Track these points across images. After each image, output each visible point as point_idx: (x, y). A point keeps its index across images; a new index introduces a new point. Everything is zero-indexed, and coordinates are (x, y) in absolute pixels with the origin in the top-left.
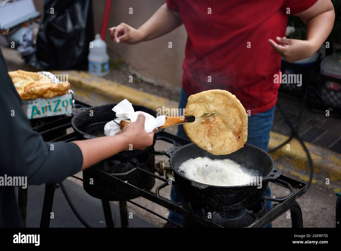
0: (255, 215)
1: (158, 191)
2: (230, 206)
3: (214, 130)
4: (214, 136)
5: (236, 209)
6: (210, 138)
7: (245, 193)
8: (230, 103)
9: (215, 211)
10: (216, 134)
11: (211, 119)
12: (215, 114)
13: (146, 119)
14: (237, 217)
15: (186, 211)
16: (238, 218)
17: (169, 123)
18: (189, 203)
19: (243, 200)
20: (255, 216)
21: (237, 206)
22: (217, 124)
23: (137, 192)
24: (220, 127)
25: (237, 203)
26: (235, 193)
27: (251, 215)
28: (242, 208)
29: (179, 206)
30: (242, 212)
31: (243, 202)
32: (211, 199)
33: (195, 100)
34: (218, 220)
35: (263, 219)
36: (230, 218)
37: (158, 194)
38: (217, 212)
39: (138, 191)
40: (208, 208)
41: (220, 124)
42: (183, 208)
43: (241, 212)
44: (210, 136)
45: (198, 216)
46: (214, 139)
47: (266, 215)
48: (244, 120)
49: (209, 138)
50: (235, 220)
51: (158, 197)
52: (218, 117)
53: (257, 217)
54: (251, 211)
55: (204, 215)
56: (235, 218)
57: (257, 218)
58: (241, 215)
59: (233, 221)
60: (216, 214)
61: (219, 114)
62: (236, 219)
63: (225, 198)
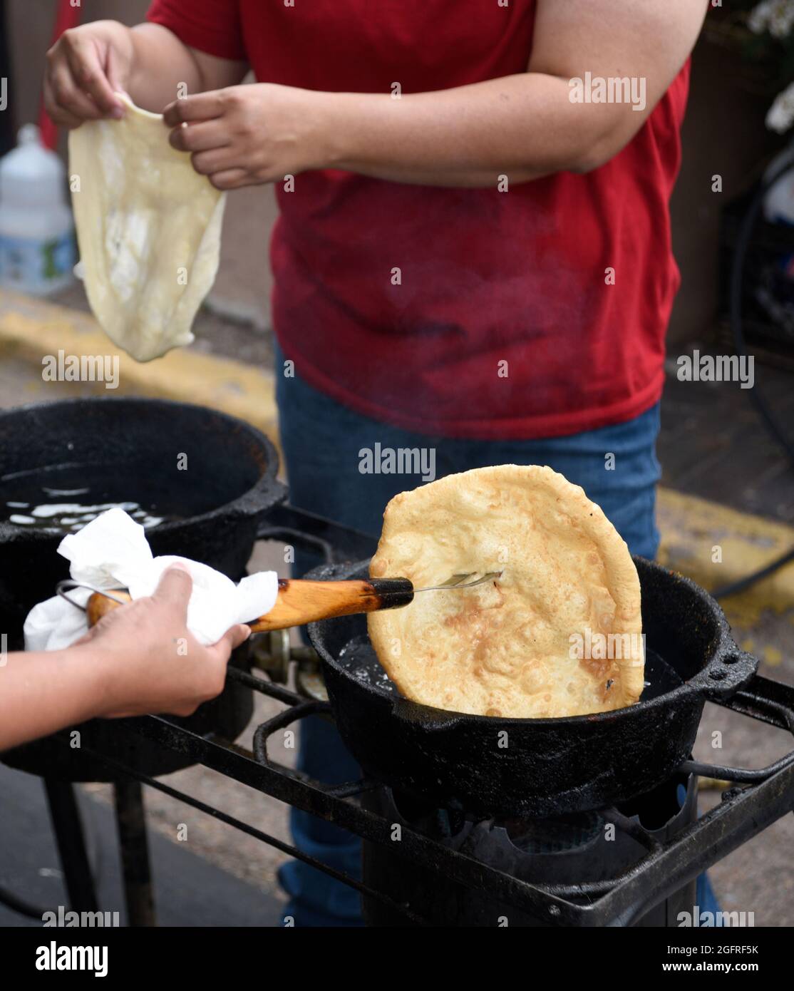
0: (649, 833)
1: (264, 741)
2: (545, 796)
3: (502, 649)
4: (503, 674)
5: (574, 809)
6: (484, 684)
7: (608, 744)
8: (559, 518)
9: (488, 818)
10: (511, 664)
11: (488, 597)
12: (500, 574)
13: (195, 587)
14: (578, 845)
15: (374, 817)
16: (584, 847)
17: (298, 609)
18: (386, 788)
19: (602, 775)
20: (651, 836)
21: (575, 798)
22: (513, 619)
23: (180, 742)
24: (527, 633)
25: (578, 786)
26: (566, 746)
27: (634, 833)
28: (596, 806)
29: (343, 799)
30: (599, 823)
31: (600, 780)
32: (471, 769)
33: (415, 513)
34: (500, 853)
35: (682, 848)
36: (549, 846)
37: (260, 754)
38: (499, 822)
39: (182, 740)
40: (460, 806)
41: (526, 621)
42: (363, 807)
43: (596, 825)
44: (485, 673)
45: (421, 838)
46: (501, 688)
47: (693, 835)
48: (626, 591)
49: (482, 684)
50: (569, 856)
51: (262, 763)
52: (513, 589)
53: (656, 842)
54: (636, 819)
55: (445, 835)
56: (570, 848)
57: (657, 844)
58: (594, 833)
59: (560, 856)
60: (491, 829)
61: (516, 575)
62: (575, 850)
63: (528, 766)
